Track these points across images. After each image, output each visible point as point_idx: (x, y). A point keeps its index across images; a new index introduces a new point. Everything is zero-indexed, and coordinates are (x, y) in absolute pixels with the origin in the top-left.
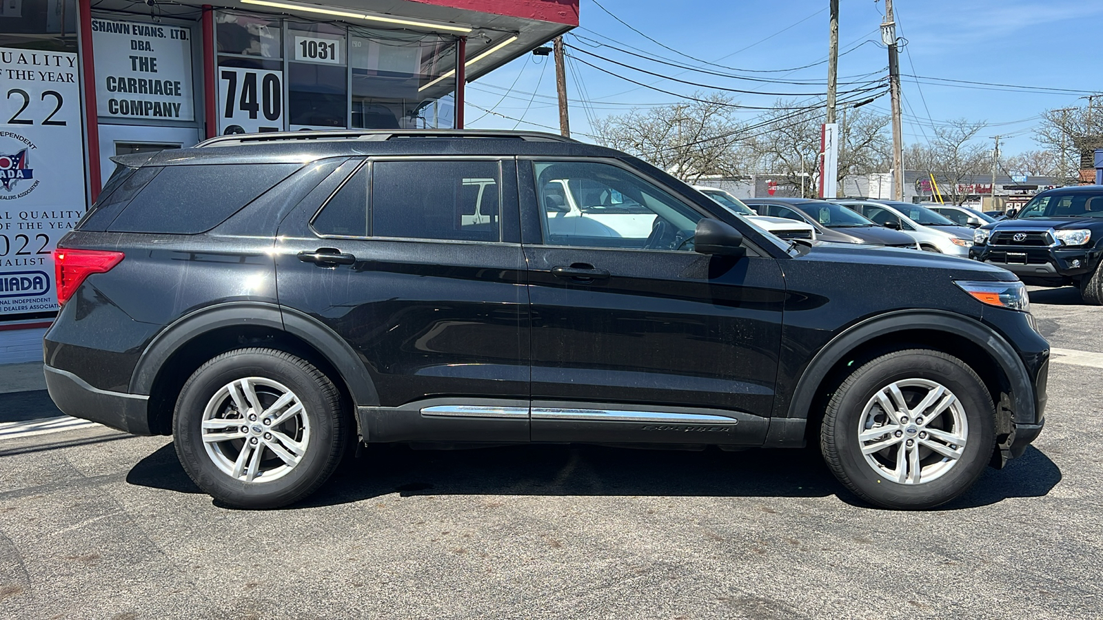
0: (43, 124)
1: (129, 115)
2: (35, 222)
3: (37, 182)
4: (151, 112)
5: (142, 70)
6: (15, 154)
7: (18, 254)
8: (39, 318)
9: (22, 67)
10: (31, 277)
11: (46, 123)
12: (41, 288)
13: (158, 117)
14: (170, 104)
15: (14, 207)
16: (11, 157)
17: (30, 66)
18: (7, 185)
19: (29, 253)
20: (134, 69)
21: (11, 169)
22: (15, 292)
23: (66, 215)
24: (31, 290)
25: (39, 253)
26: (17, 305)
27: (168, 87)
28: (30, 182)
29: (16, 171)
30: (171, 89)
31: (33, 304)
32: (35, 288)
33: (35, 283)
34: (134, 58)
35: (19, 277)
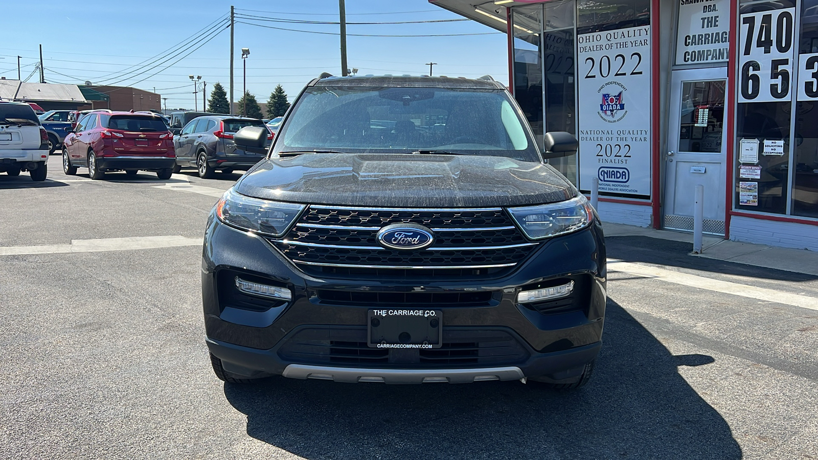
0: (631, 74)
1: (696, 62)
2: (624, 136)
3: (626, 112)
4: (710, 57)
5: (708, 27)
6: (617, 95)
7: (616, 156)
8: (624, 197)
9: (623, 40)
10: (621, 171)
11: (633, 73)
12: (625, 179)
13: (714, 61)
14: (723, 49)
15: (615, 127)
16: (615, 97)
17: (627, 39)
18: (612, 114)
19: (620, 156)
20: (703, 27)
21: (615, 104)
22: (613, 179)
23: (639, 132)
24: (620, 179)
25: (625, 156)
26: (614, 187)
27: (724, 36)
28: (623, 111)
29: (617, 105)
30: (726, 38)
31: (621, 188)
32: (622, 178)
33: (623, 175)
34: (703, 19)
35: (615, 170)
